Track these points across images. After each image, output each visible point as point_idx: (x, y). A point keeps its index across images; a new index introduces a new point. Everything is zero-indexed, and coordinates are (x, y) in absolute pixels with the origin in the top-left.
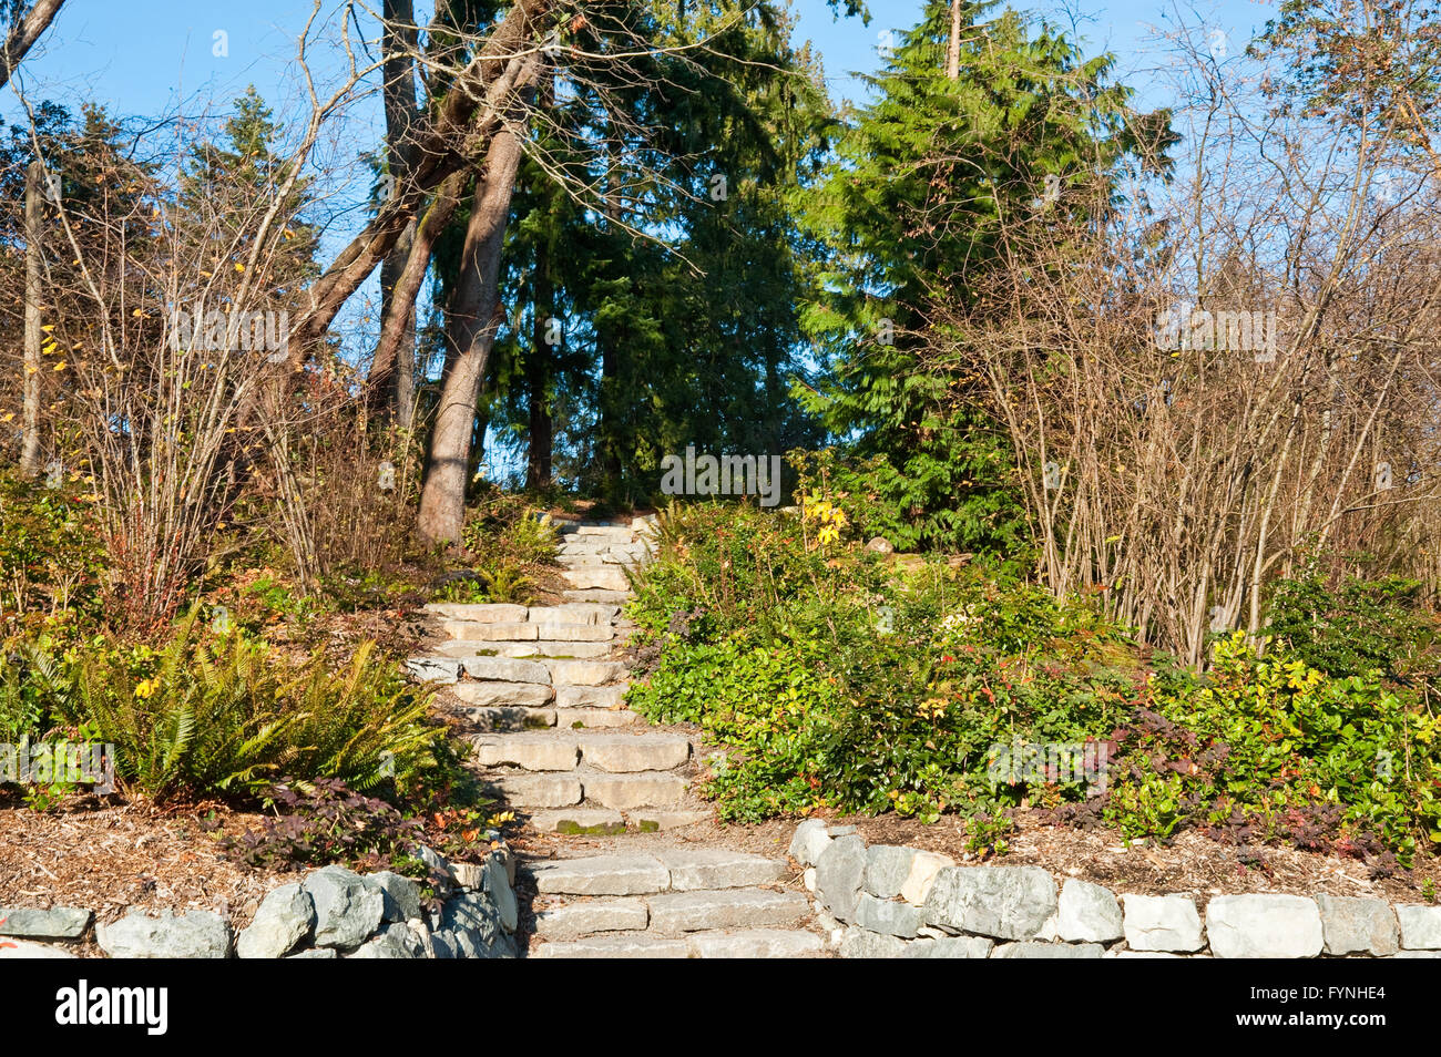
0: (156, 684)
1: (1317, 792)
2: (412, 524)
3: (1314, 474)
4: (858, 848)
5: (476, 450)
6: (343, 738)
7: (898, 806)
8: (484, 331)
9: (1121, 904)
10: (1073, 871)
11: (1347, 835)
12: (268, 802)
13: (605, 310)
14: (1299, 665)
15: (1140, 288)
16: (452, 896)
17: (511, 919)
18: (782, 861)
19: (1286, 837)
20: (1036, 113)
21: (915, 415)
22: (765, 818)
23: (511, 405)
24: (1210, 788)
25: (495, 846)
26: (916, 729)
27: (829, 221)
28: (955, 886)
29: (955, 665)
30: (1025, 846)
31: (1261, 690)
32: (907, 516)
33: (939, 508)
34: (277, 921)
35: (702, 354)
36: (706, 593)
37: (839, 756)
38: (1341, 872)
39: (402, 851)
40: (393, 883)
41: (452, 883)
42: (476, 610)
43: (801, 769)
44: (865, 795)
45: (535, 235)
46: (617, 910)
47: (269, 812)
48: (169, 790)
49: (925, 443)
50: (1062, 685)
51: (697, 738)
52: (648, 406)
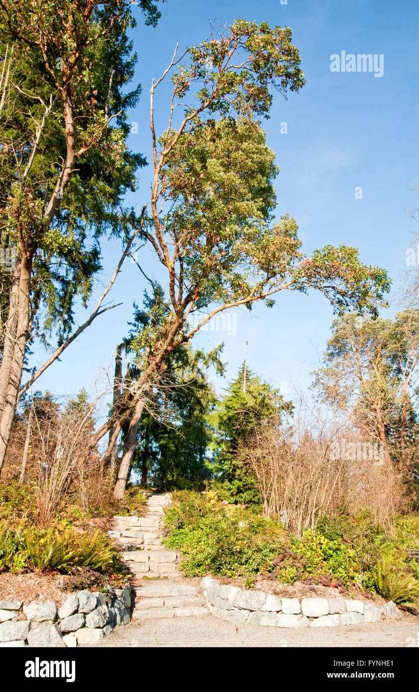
0: (45, 539)
1: (327, 570)
2: (112, 494)
3: (326, 488)
4: (217, 585)
5: (129, 475)
6: (90, 554)
7: (228, 574)
8: (132, 447)
9: (281, 601)
10: (270, 592)
11: (334, 582)
12: (70, 572)
13: (161, 442)
14: (323, 537)
15: (286, 442)
16: (114, 598)
17: (129, 604)
18: (198, 588)
19: (320, 583)
20: (263, 401)
21: (234, 470)
22: (195, 576)
23: (138, 464)
24: (302, 570)
25: (126, 584)
26: (232, 554)
27: (215, 423)
28: (241, 596)
29: (242, 537)
30: (258, 585)
31: (314, 544)
32: (232, 495)
33: (240, 493)
34: (69, 606)
35: (184, 452)
36: (183, 516)
37: (214, 560)
38: (332, 592)
39: (102, 586)
40: (99, 595)
41: (115, 595)
42: (126, 518)
43: (204, 563)
44: (219, 571)
45: (146, 424)
46: (156, 602)
47: (70, 575)
48: (45, 568)
49: (237, 477)
50: (268, 543)
51: (179, 554)
52: (171, 464)
